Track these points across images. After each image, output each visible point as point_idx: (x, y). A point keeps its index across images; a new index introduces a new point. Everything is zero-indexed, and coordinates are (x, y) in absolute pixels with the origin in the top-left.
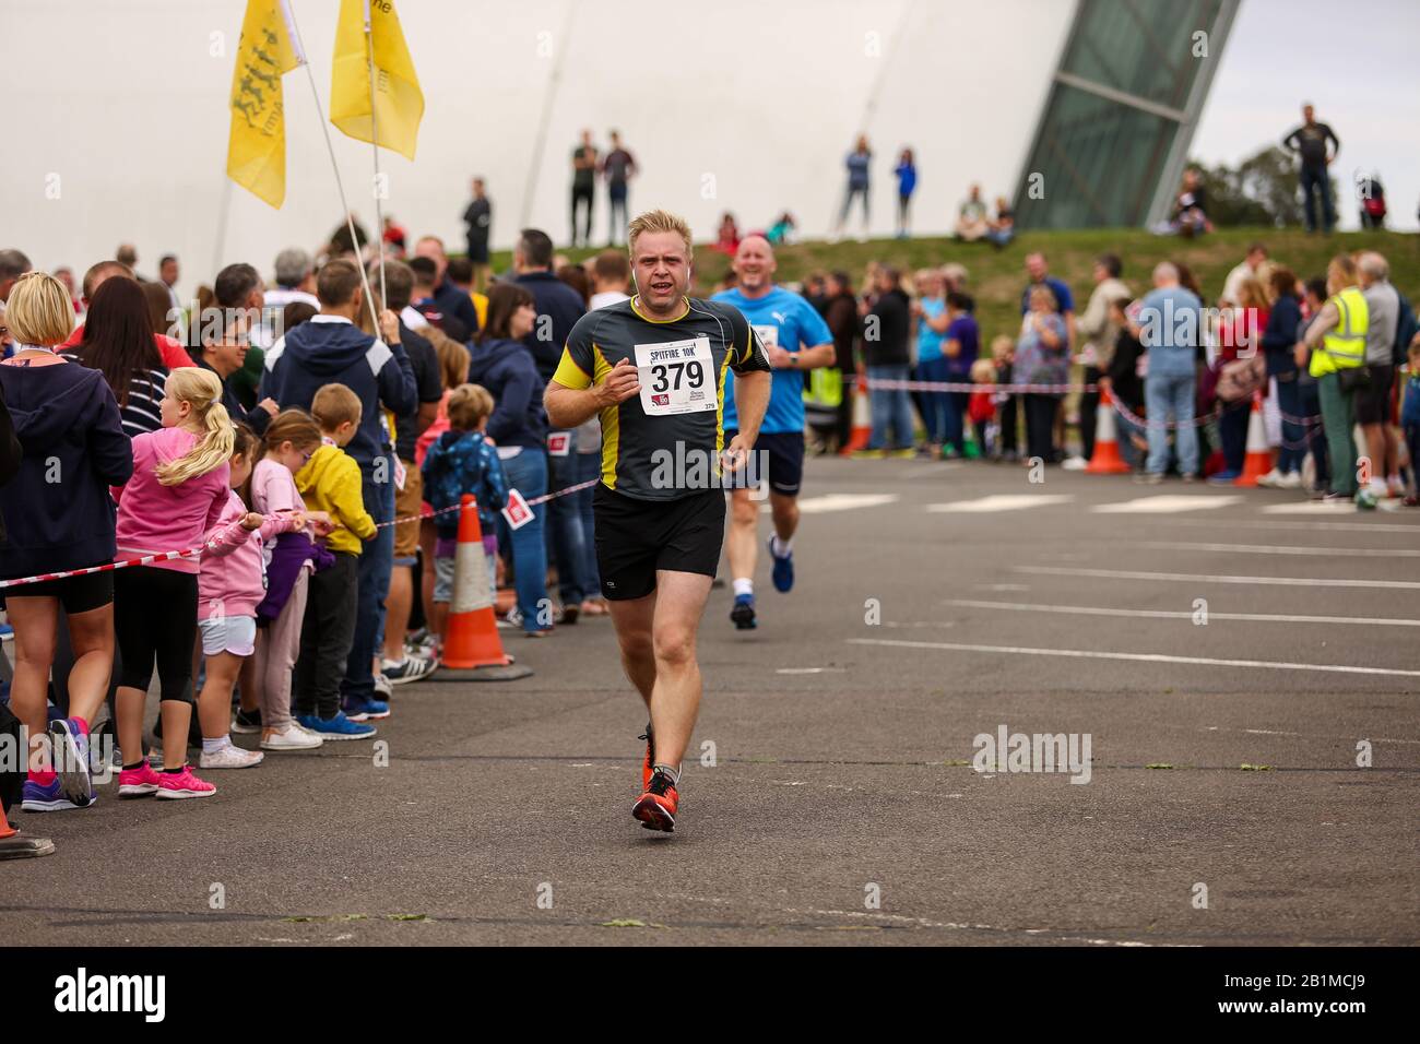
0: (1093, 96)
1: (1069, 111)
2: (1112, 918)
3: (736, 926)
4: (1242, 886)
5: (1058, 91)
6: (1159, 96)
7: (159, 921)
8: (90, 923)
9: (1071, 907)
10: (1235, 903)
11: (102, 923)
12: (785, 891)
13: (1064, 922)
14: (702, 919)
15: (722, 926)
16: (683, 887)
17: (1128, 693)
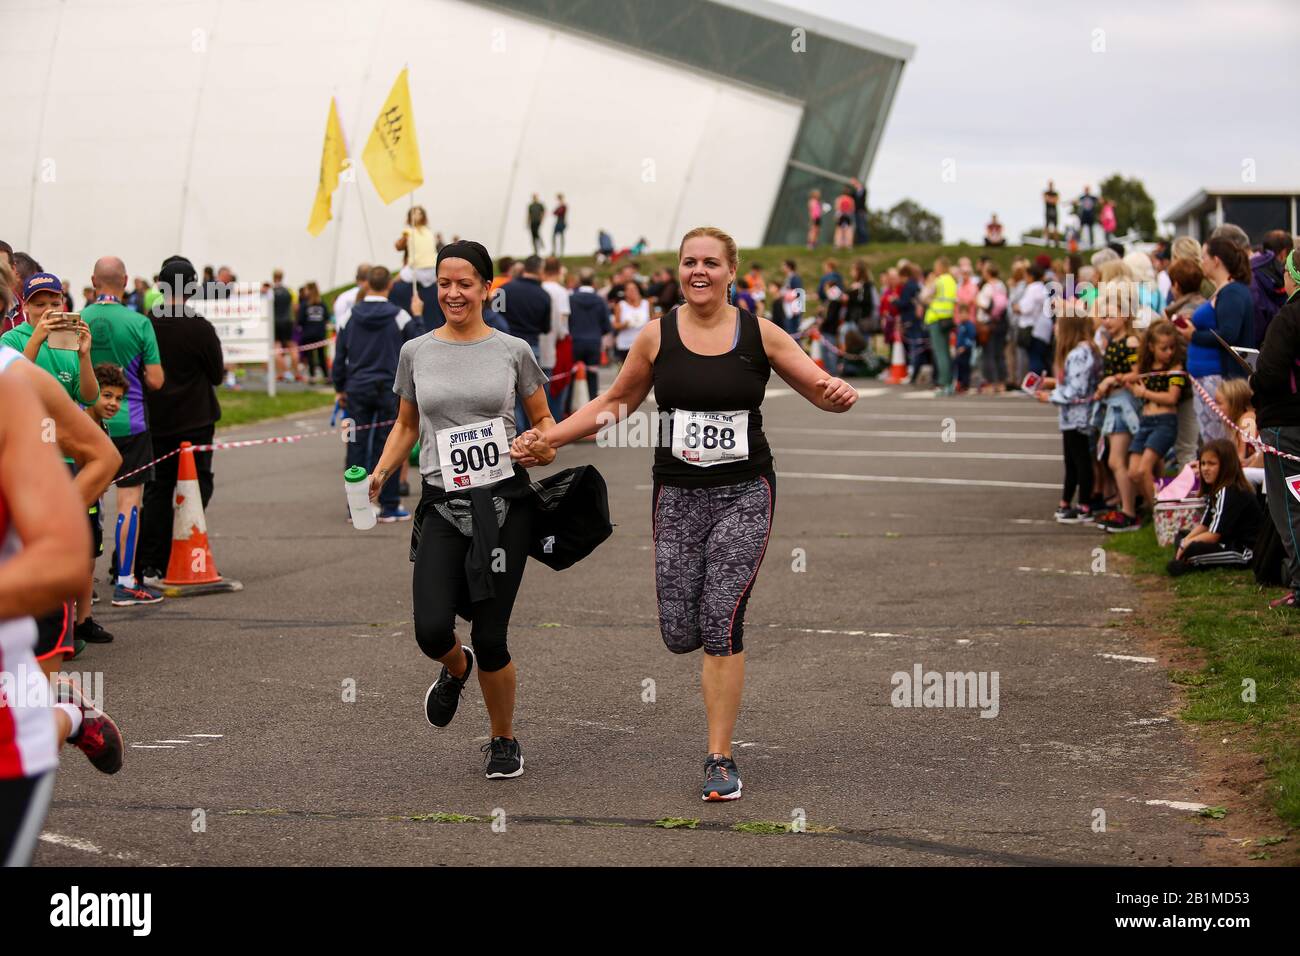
0: (808, 173)
1: (796, 181)
2: (816, 618)
3: (610, 626)
4: (886, 599)
5: (790, 171)
6: (846, 173)
7: (297, 626)
8: (261, 627)
9: (793, 612)
10: (882, 608)
11: (267, 627)
12: (638, 606)
13: (789, 620)
14: (592, 622)
15: (603, 626)
16: (583, 605)
17: (827, 496)
